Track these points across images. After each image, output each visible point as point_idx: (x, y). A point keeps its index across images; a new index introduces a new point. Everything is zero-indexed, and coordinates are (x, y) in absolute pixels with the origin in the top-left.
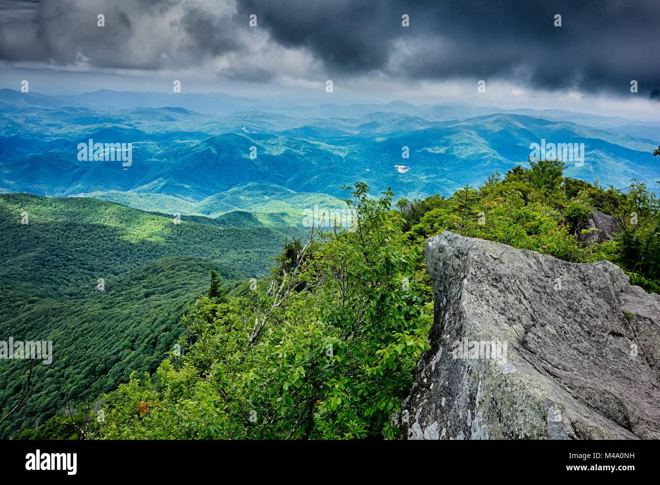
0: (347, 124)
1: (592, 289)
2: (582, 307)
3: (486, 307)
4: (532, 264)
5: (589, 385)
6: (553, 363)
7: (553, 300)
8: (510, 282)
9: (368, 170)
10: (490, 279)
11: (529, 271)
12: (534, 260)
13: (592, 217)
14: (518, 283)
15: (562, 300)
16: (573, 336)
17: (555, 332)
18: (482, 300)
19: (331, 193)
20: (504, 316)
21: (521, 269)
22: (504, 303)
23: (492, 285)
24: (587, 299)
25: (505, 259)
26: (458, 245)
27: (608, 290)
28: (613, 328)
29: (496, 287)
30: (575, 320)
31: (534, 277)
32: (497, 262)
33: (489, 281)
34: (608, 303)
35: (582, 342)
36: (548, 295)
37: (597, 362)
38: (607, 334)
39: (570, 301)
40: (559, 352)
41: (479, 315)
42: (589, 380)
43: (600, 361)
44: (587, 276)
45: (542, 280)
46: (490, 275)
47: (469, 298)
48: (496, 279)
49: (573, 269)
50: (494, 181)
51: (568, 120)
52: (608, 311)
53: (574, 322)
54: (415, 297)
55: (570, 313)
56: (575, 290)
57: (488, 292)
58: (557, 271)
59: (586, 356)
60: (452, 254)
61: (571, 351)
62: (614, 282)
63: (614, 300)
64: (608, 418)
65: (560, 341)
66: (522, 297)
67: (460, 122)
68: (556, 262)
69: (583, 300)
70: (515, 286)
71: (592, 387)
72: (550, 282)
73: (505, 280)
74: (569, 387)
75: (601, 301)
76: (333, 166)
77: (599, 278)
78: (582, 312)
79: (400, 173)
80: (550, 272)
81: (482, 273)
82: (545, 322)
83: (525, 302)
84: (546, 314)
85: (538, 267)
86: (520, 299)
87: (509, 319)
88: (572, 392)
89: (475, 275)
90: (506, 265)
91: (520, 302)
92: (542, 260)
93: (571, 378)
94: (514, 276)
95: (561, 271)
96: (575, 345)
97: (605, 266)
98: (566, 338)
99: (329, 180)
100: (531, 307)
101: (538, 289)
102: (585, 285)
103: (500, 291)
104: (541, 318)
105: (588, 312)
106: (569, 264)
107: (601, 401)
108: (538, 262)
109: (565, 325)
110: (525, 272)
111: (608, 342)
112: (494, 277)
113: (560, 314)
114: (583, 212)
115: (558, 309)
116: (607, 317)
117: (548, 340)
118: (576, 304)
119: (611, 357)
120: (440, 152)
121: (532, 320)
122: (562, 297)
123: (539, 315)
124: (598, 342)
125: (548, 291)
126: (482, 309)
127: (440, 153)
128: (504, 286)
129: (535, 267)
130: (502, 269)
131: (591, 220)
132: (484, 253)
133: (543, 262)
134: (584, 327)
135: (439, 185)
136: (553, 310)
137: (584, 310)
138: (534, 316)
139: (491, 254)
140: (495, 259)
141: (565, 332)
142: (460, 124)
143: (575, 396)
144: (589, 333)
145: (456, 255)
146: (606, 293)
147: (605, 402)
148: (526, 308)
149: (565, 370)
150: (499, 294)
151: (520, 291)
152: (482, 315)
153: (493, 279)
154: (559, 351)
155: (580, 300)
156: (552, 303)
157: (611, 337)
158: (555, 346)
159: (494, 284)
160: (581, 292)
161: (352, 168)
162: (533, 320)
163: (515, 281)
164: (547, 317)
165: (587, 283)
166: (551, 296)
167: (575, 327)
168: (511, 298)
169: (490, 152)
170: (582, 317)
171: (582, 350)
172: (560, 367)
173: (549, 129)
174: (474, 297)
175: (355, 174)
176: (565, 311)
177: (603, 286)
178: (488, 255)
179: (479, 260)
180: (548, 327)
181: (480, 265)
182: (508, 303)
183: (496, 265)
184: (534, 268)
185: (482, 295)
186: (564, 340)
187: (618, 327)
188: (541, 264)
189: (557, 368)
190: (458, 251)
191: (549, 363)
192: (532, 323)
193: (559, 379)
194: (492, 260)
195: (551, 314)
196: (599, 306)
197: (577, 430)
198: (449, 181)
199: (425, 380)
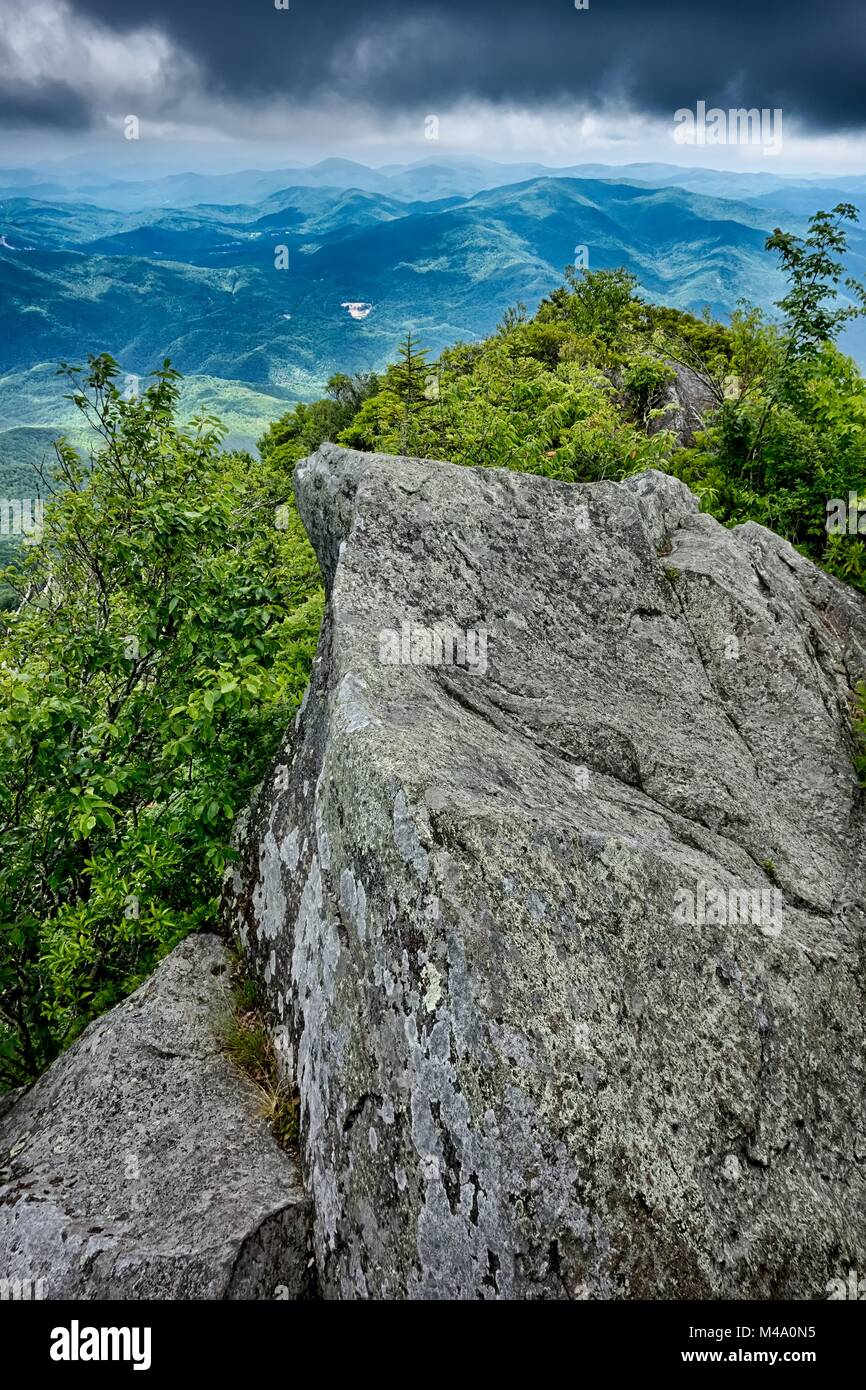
0: (232, 218)
1: (609, 531)
2: (586, 569)
3: (380, 595)
4: (494, 494)
5: (569, 719)
6: (511, 686)
7: (530, 561)
8: (438, 537)
9: (288, 317)
10: (395, 535)
11: (485, 510)
12: (499, 486)
13: (676, 383)
14: (456, 537)
15: (548, 559)
16: (561, 628)
17: (524, 624)
18: (374, 581)
19: (217, 372)
20: (417, 608)
21: (465, 508)
22: (422, 581)
23: (400, 548)
24: (598, 552)
25: (432, 491)
26: (347, 471)
27: (639, 529)
28: (642, 602)
29: (408, 550)
30: (570, 597)
31: (493, 520)
32: (414, 498)
33: (394, 541)
34: (638, 554)
35: (579, 636)
36: (520, 553)
37: (604, 669)
38: (628, 615)
39: (563, 559)
40: (529, 664)
41: (363, 613)
42: (572, 709)
43: (610, 667)
44: (602, 506)
45: (509, 525)
46: (398, 527)
47: (347, 581)
48: (409, 534)
49: (577, 495)
50: (515, 322)
51: (674, 185)
52: (636, 570)
53: (567, 601)
54: (260, 590)
55: (562, 583)
56: (577, 537)
57: (388, 563)
58: (545, 503)
59: (582, 663)
60: (336, 490)
61: (555, 657)
62: (667, 511)
63: (649, 548)
64: (603, 773)
65: (533, 642)
66: (462, 565)
67: (465, 201)
68: (544, 484)
69: (591, 554)
70: (448, 544)
71: (576, 721)
72: (527, 526)
73: (427, 534)
74: (531, 728)
75: (624, 552)
76: (212, 315)
77: (622, 509)
78: (585, 578)
79: (354, 320)
80: (528, 507)
81: (380, 526)
82: (507, 608)
83: (467, 574)
84: (510, 591)
85: (506, 499)
86: (457, 569)
87: (426, 613)
88: (535, 736)
89: (365, 532)
90: (433, 504)
91: (457, 575)
92: (514, 484)
93: (538, 710)
94: (447, 524)
95: (553, 502)
96: (563, 645)
97: (650, 481)
98: (548, 633)
99: (210, 346)
100: (481, 583)
101: (501, 543)
102: (597, 524)
103: (415, 559)
104: (497, 601)
105: (597, 578)
106: (569, 488)
107: (590, 744)
108: (508, 488)
109: (549, 609)
110: (475, 513)
111: (631, 630)
112: (406, 530)
113: (540, 589)
114: (656, 375)
115: (538, 578)
116: (633, 583)
117: (510, 642)
118: (575, 563)
119: (631, 657)
120: (431, 267)
121: (479, 608)
122: (550, 555)
123: (494, 595)
124: (610, 631)
125: (520, 544)
126: (371, 600)
127: (431, 271)
128: (425, 546)
129: (499, 501)
130: (422, 513)
131: (673, 389)
132: (386, 484)
133: (516, 488)
134: (588, 606)
135: (434, 338)
136: (526, 581)
137: (590, 575)
138: (483, 599)
139: (401, 484)
140: (410, 493)
141: (546, 622)
142: (467, 205)
143: (540, 742)
144: (594, 617)
145: (344, 493)
146: (634, 536)
147: (599, 746)
148: (469, 586)
149: (531, 695)
150: (412, 565)
151: (457, 553)
152: (368, 613)
153: (402, 536)
154: (528, 659)
155: (583, 556)
156: (527, 569)
157: (637, 619)
158: (522, 651)
159: (405, 544)
160: (588, 540)
161: (254, 316)
162: (481, 606)
163: (450, 534)
164: (511, 597)
165: (602, 520)
166: (526, 555)
167: (568, 609)
168: (438, 570)
169: (528, 261)
170: (585, 588)
171: (575, 652)
172: (522, 692)
173: (638, 206)
174: (357, 576)
175: (261, 328)
176: (552, 581)
177: (630, 523)
178: (394, 486)
179: (373, 499)
180: (510, 618)
181: (376, 511)
182: (429, 580)
183: (412, 505)
184: (496, 504)
185: (376, 571)
186: (541, 638)
187: (651, 597)
188: (513, 492)
189: (516, 693)
190: (348, 482)
191: (503, 686)
192: (478, 613)
193: (515, 716)
194: (404, 496)
195: (521, 590)
196: (621, 562)
197: (440, 830)
198: (454, 328)
199: (287, 749)
